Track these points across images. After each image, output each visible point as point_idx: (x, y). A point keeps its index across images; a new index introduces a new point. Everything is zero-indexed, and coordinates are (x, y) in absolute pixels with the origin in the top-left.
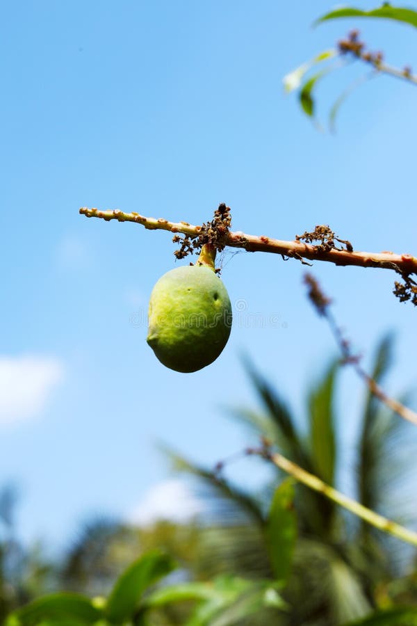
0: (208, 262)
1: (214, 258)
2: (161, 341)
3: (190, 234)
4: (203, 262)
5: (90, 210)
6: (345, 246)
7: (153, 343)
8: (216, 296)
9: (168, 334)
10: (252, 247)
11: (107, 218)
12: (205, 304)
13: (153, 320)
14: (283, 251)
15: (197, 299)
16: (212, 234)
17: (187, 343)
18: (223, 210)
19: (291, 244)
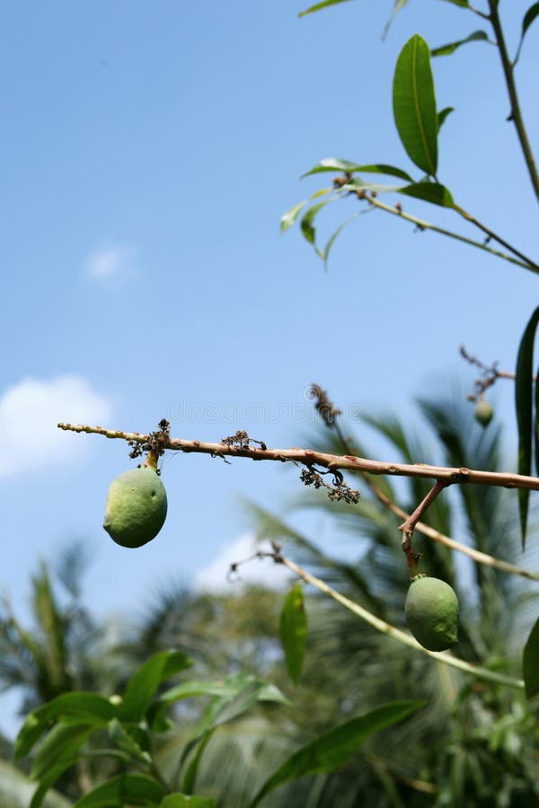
0: (151, 464)
1: (156, 460)
2: (113, 527)
3: (140, 441)
4: (148, 465)
5: (65, 425)
6: (260, 446)
7: (107, 528)
8: (153, 494)
9: (118, 523)
10: (187, 449)
11: (78, 431)
12: (145, 500)
13: (108, 511)
14: (211, 451)
15: (139, 497)
16: (155, 443)
17: (132, 529)
18: (164, 424)
19: (217, 445)
